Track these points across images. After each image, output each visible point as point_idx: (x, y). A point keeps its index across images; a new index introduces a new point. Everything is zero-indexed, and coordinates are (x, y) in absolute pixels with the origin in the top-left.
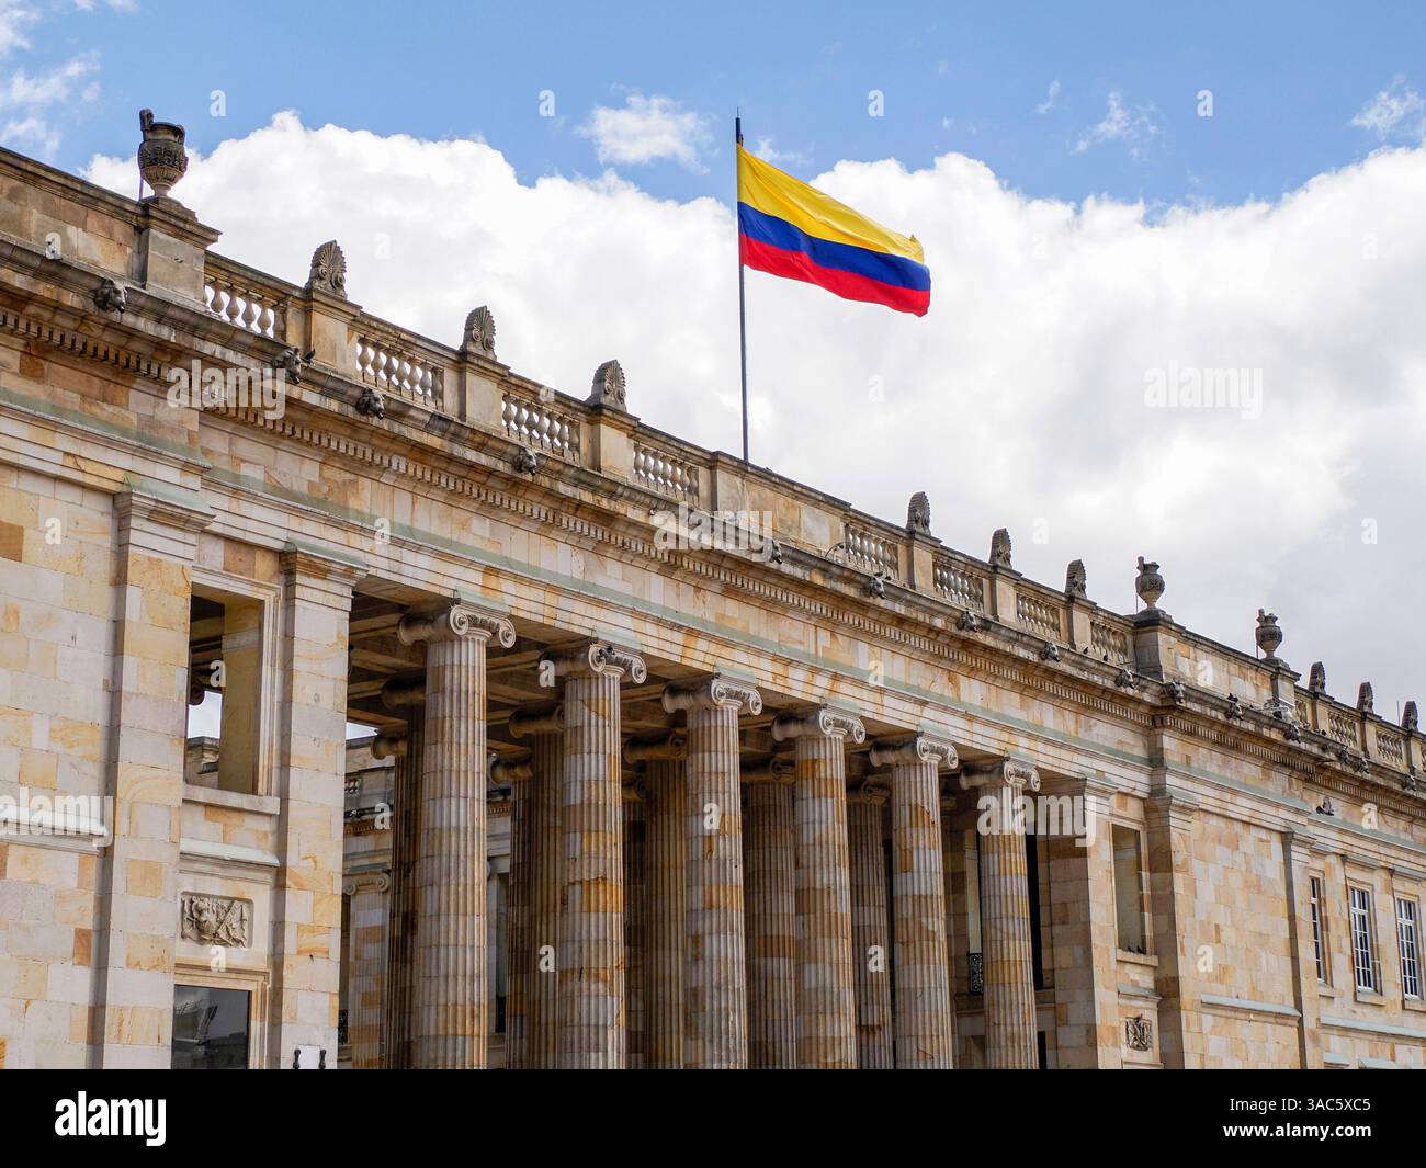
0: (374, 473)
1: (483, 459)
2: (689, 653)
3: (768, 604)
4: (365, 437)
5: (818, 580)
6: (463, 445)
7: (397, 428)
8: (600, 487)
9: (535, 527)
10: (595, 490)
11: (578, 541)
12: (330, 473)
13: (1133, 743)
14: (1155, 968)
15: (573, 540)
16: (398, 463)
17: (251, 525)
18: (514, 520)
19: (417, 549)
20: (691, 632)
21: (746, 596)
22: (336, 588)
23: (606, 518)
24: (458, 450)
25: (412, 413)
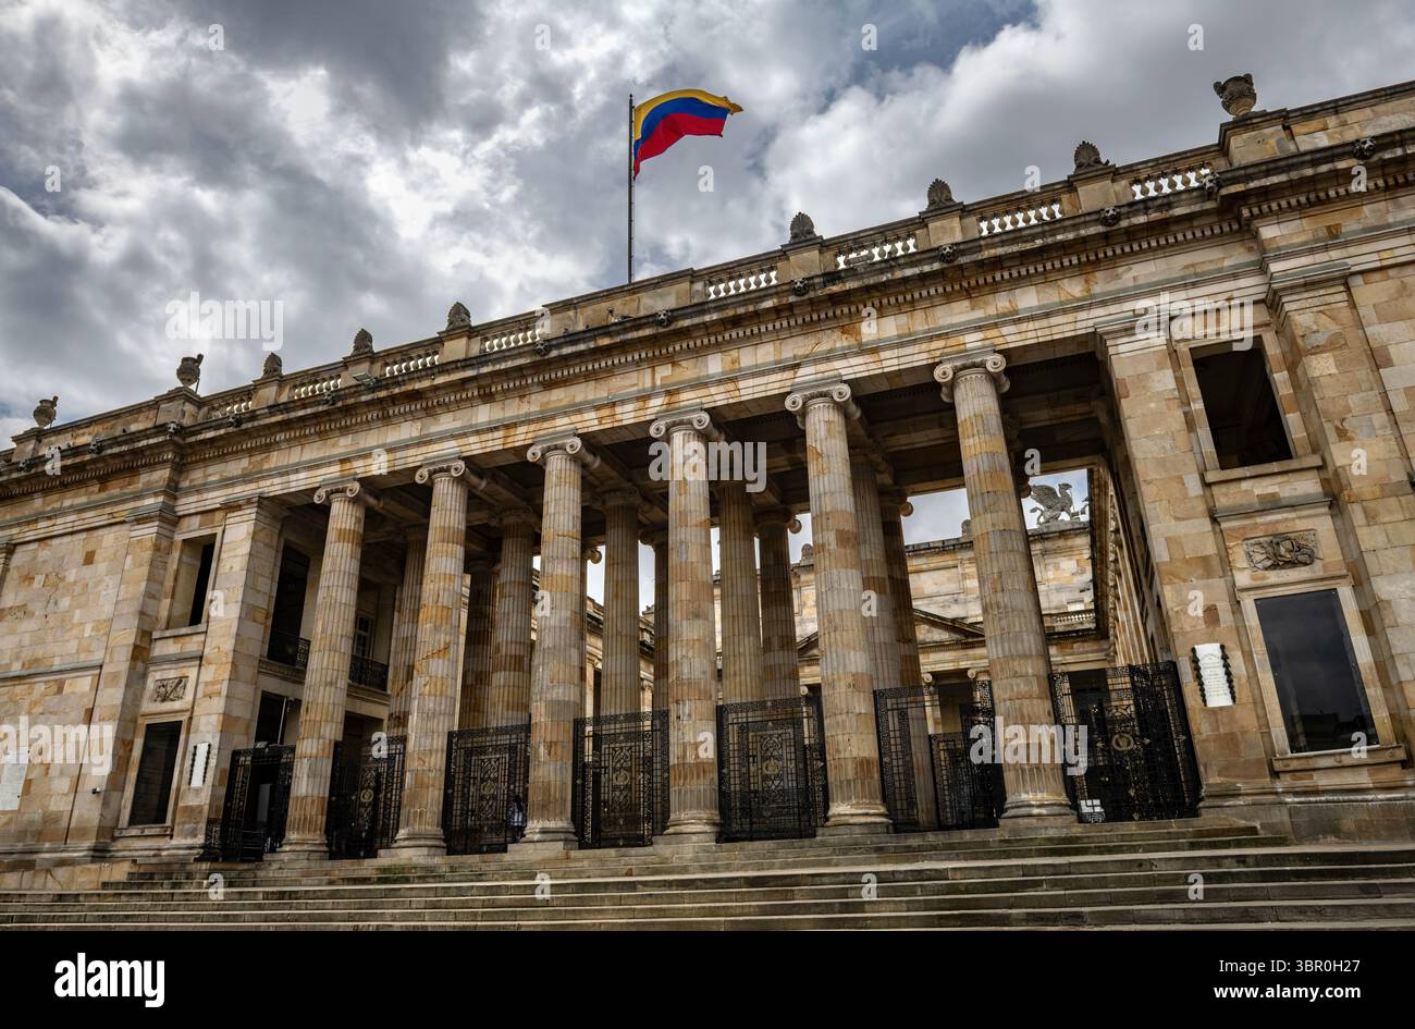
0: (276, 447)
1: (309, 411)
2: (510, 440)
3: (588, 376)
4: (255, 435)
5: (606, 341)
6: (294, 411)
7: (256, 423)
8: (388, 384)
9: (380, 424)
10: (387, 387)
11: (412, 416)
12: (254, 459)
13: (1222, 256)
14: (1318, 468)
15: (409, 417)
16: (281, 436)
17: (207, 502)
18: (365, 427)
19: (297, 471)
20: (507, 427)
21: (565, 381)
22: (248, 511)
23: (416, 395)
24: (293, 415)
25: (258, 412)
